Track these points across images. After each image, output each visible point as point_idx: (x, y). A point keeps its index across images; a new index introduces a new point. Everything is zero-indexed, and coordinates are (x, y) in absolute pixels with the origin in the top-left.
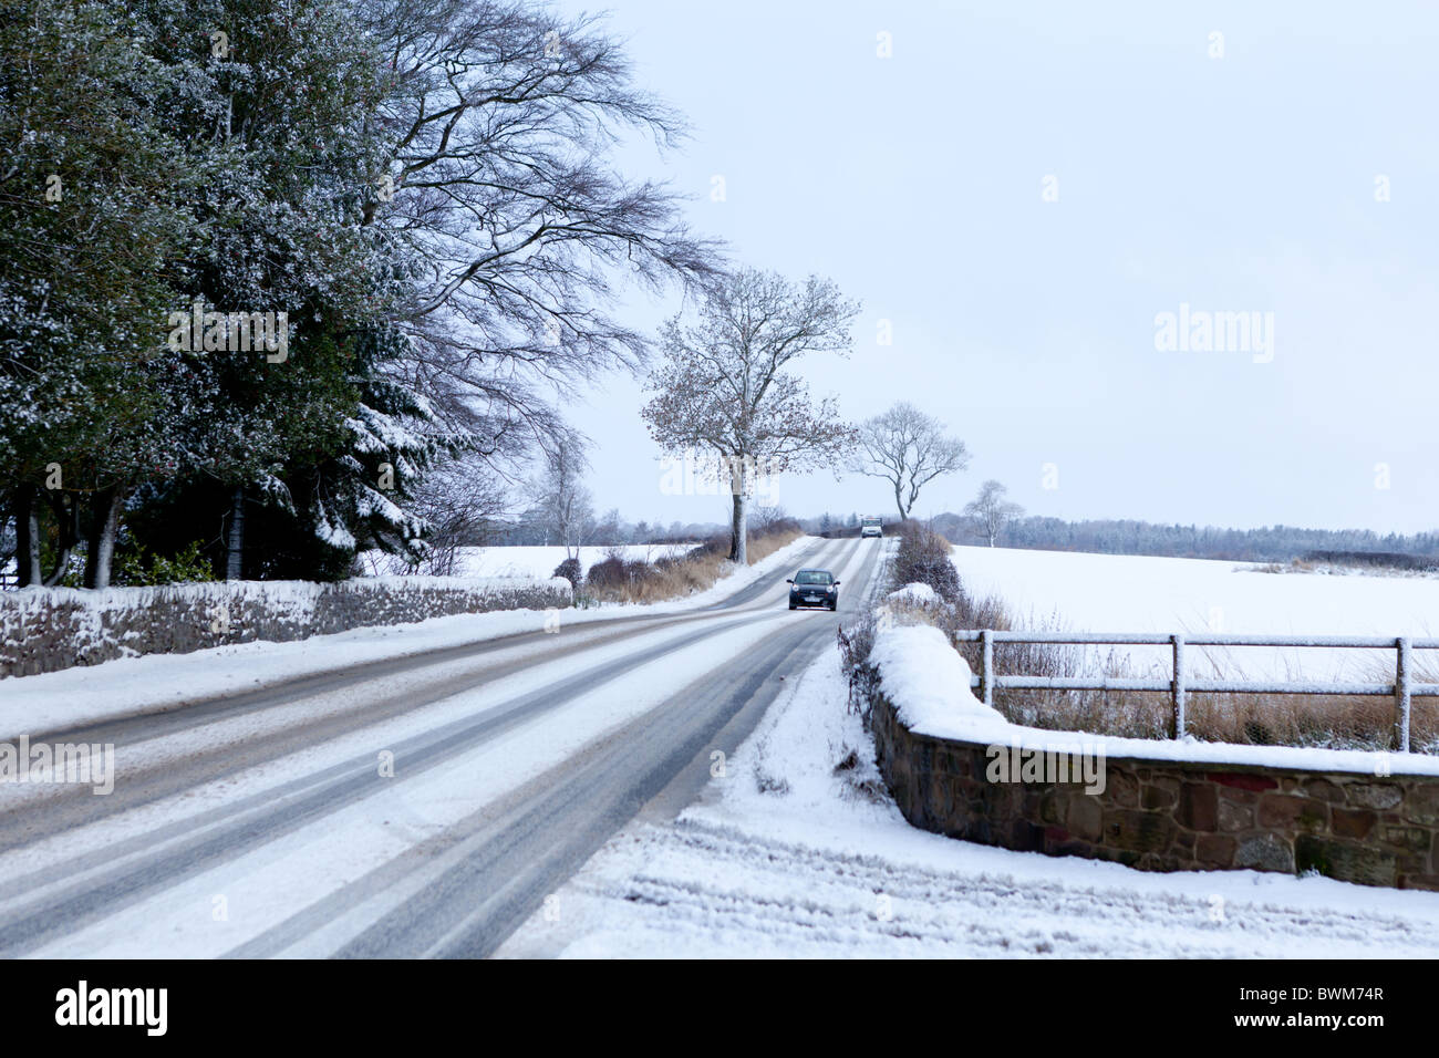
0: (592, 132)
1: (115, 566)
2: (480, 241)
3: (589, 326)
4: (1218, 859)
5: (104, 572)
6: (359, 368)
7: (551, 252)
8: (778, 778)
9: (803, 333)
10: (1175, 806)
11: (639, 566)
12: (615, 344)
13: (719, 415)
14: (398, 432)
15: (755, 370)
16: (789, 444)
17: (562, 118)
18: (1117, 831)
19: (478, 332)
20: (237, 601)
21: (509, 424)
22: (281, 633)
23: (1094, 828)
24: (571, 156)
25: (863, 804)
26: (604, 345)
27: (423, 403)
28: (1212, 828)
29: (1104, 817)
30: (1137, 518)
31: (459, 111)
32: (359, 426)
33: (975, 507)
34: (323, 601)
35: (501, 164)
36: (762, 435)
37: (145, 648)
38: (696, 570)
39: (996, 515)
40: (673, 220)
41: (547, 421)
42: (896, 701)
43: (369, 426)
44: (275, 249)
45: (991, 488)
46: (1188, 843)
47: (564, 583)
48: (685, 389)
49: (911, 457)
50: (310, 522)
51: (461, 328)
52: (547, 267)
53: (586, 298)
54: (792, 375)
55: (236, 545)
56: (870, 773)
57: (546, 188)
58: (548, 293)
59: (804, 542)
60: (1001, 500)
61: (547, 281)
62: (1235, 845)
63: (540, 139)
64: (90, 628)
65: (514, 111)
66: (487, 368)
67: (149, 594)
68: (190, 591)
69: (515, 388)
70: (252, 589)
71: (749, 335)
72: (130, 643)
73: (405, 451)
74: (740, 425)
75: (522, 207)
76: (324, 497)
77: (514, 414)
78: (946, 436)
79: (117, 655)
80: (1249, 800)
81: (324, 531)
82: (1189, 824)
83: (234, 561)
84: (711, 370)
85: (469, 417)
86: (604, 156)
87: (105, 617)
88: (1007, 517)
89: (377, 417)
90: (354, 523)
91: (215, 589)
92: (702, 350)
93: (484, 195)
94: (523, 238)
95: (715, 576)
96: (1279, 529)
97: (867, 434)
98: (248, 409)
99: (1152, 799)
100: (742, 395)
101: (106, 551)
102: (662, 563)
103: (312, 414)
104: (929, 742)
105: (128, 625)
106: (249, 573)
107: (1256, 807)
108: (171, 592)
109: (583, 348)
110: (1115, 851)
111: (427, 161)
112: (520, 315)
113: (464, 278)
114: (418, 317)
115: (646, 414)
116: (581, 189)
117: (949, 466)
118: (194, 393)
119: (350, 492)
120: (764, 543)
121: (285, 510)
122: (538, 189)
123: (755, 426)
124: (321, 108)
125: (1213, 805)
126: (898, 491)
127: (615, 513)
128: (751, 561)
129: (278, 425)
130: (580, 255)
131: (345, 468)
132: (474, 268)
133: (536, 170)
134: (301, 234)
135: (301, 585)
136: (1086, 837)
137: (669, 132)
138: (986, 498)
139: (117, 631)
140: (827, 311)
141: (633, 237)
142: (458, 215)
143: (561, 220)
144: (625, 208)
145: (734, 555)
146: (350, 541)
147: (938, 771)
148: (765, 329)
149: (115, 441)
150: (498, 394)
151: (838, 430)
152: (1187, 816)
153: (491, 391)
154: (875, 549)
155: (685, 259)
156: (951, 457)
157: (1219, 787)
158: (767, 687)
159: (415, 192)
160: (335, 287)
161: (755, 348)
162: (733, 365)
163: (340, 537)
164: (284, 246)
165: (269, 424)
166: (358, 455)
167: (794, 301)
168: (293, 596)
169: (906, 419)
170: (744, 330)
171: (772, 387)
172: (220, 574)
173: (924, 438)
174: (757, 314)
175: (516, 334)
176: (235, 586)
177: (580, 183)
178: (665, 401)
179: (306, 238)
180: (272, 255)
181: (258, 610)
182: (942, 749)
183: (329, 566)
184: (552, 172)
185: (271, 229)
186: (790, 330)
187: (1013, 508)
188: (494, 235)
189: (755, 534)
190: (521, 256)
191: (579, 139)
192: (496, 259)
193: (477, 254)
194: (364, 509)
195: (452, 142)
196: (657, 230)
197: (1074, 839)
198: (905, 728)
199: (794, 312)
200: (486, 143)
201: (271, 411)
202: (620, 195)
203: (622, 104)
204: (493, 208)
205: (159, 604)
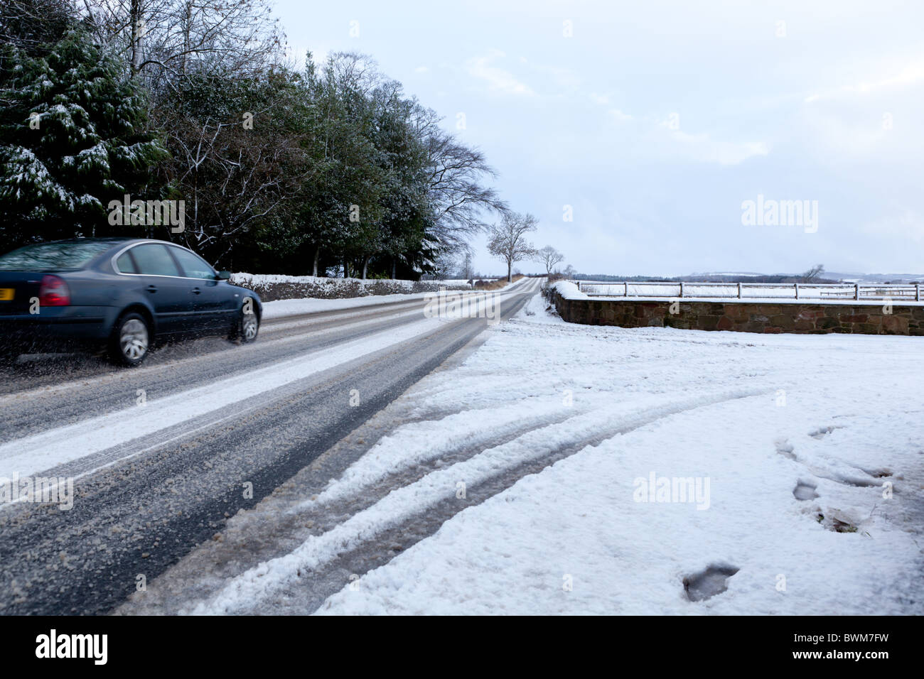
0: (476, 175)
1: (367, 275)
2: (449, 203)
3: (475, 222)
4: (644, 324)
5: (365, 276)
6: (422, 230)
7: (467, 205)
8: (532, 312)
9: (526, 227)
10: (633, 312)
11: (487, 282)
12: (482, 227)
13: (505, 247)
14: (432, 245)
15: (514, 236)
16: (522, 254)
17: (469, 173)
18: (618, 319)
19: (449, 225)
20: (395, 284)
21: (457, 246)
22: (405, 292)
23: (612, 318)
24: (471, 182)
25: (553, 317)
26: (479, 227)
27: (438, 238)
28: (642, 317)
29: (615, 316)
30: (604, 274)
31: (444, 171)
32: (423, 244)
33: (565, 271)
34: (415, 285)
35: (455, 184)
36: (515, 252)
37: (375, 294)
38: (500, 284)
39: (570, 273)
40: (496, 197)
41: (466, 245)
42: (561, 293)
43: (426, 244)
44: (404, 197)
45: (569, 266)
46: (636, 321)
47: (469, 285)
48: (497, 241)
49: (550, 258)
50: (411, 267)
51: (446, 224)
52: (465, 209)
53: (475, 216)
54: (523, 237)
55: (394, 272)
56: (554, 310)
57: (465, 189)
58: (466, 216)
59: (525, 278)
60: (572, 269)
61: (465, 212)
62: (648, 321)
63: (464, 177)
64: (362, 288)
65: (458, 170)
66: (452, 233)
67: (376, 280)
68: (385, 281)
69: (458, 238)
70: (399, 282)
71: (512, 227)
72: (371, 292)
73: (434, 250)
74: (510, 249)
75: (459, 194)
76: (415, 260)
77: (458, 244)
78: (559, 253)
79: (368, 295)
80: (651, 310)
81: (415, 268)
82: (636, 316)
83: (394, 276)
84: (503, 236)
85: (447, 244)
86: (480, 181)
87: (365, 286)
88: (573, 274)
89: (427, 242)
90: (422, 267)
91: (390, 281)
92: (501, 231)
93: (450, 191)
94: (459, 202)
95: (504, 285)
96: (639, 276)
97: (540, 253)
98: (398, 236)
99: (627, 310)
100: (511, 242)
101: (365, 271)
102: (492, 282)
103: (413, 238)
104: (570, 301)
105: (371, 288)
106: (397, 278)
107: (654, 311)
108: (380, 281)
109: (474, 228)
110: (618, 324)
111: (437, 183)
112: (459, 220)
113: (446, 211)
114: (436, 220)
115: (488, 247)
116: (474, 189)
117: (560, 260)
118: (385, 233)
119: (421, 259)
120: (516, 278)
121: (406, 264)
122: (463, 189)
123: (514, 249)
124: (414, 165)
125: (643, 312)
126: (547, 266)
127: (479, 273)
128: (513, 282)
129: (406, 240)
130: (474, 205)
131: (420, 254)
132: (448, 209)
133: (463, 185)
134: (410, 195)
135: (410, 281)
136: (610, 320)
137: (495, 175)
138: (568, 269)
139: (368, 289)
140: (531, 222)
141: (486, 201)
142: (444, 196)
143: (469, 197)
144: (485, 194)
145: (509, 281)
146: (421, 271)
147: (573, 308)
148: (516, 226)
149: (367, 243)
150: (455, 239)
151: (534, 251)
152: (636, 314)
153: (452, 238)
154: (542, 280)
155: (499, 206)
156: (560, 258)
157: (644, 307)
158: (523, 301)
159: (434, 191)
160: (418, 207)
161: (514, 231)
162: (509, 235)
163: (418, 270)
164: (406, 197)
165: (403, 240)
166: (423, 251)
167: (523, 220)
168: (408, 284)
169: (549, 249)
170: (511, 226)
171: (518, 240)
172: (391, 278)
173: (553, 254)
174: (514, 223)
175: (458, 225)
176: (395, 281)
177: (474, 188)
178: (492, 244)
179: (412, 195)
180: (403, 199)
181: (400, 286)
182: (573, 303)
183: (415, 277)
184: (466, 186)
185: (403, 193)
186: (522, 226)
187: (575, 271)
188: (453, 201)
189: (513, 276)
190: (459, 206)
191: (473, 177)
192: (453, 207)
193: (449, 205)
194: (424, 263)
195: (443, 178)
196: (492, 199)
197: (607, 322)
198: (563, 299)
199: (524, 222)
200: (451, 179)
201: (404, 237)
202: (483, 191)
203: (484, 168)
204: (452, 195)
205: (377, 284)
